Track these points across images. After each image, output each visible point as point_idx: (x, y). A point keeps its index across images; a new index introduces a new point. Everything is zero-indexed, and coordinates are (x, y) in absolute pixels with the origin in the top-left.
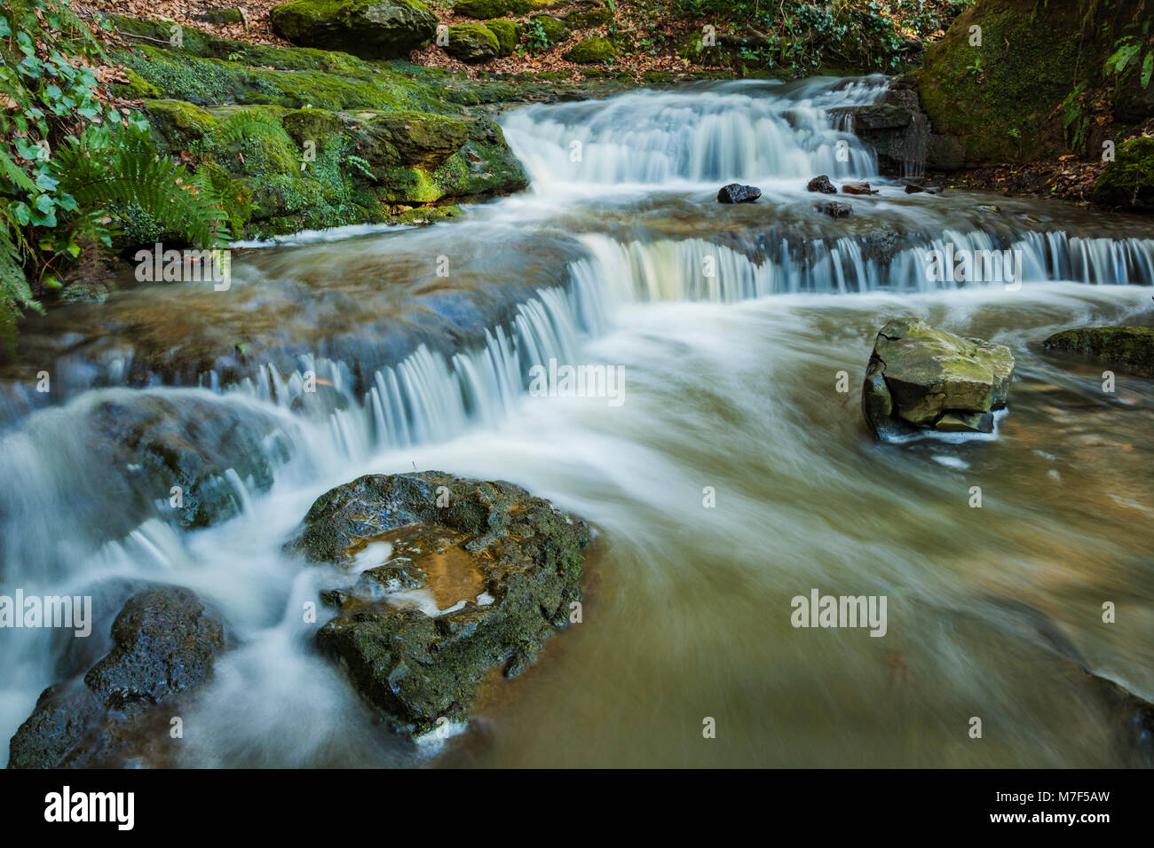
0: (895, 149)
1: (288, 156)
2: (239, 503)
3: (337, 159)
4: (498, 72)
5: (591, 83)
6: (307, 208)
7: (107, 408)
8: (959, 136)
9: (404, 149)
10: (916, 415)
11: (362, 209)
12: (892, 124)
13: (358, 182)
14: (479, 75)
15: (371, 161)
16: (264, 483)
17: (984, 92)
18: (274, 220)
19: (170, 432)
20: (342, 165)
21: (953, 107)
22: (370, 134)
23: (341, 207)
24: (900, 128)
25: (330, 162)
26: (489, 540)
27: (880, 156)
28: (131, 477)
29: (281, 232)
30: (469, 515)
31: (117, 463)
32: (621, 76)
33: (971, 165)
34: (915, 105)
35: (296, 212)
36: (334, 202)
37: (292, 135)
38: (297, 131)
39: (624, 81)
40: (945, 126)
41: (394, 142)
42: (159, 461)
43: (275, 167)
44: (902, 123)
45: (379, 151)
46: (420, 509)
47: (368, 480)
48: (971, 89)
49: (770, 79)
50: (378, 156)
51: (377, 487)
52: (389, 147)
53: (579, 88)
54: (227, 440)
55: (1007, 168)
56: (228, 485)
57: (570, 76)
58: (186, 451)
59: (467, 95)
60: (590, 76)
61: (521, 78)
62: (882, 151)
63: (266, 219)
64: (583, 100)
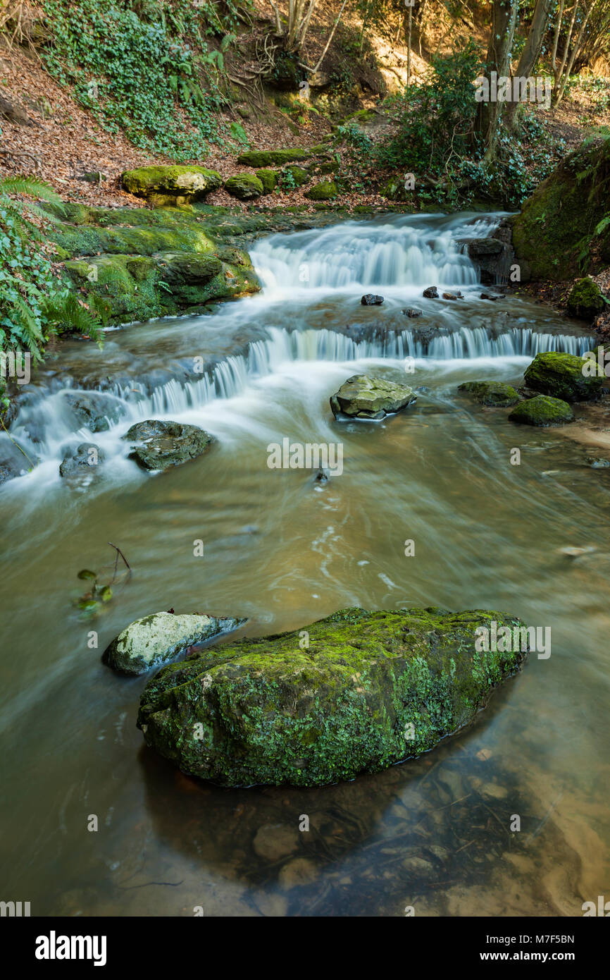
0: (492, 268)
1: (128, 283)
2: (108, 426)
3: (152, 283)
4: (261, 207)
5: (319, 215)
6: (137, 310)
7: (67, 395)
8: (529, 261)
9: (187, 277)
10: (349, 411)
11: (165, 308)
12: (490, 252)
13: (163, 294)
14: (249, 209)
15: (170, 284)
16: (116, 422)
17: (545, 235)
18: (121, 316)
19: (87, 403)
20: (155, 286)
21: (527, 242)
22: (170, 269)
23: (154, 307)
24: (496, 254)
25: (149, 285)
26: (181, 438)
27: (482, 271)
28: (76, 416)
29: (124, 322)
30: (177, 432)
31: (73, 412)
32: (339, 209)
33: (533, 279)
34: (508, 240)
35: (132, 312)
36: (150, 305)
37: (131, 272)
38: (133, 271)
39: (339, 214)
40: (522, 255)
41: (182, 273)
42: (85, 412)
43: (123, 291)
44: (497, 251)
45: (174, 278)
46: (163, 430)
47: (148, 422)
48: (538, 232)
49: (437, 212)
50: (173, 280)
51: (151, 424)
52: (179, 276)
53: (310, 218)
54: (104, 407)
55: (549, 283)
56: (105, 420)
57: (306, 209)
58: (92, 409)
59: (235, 228)
60: (319, 209)
61: (274, 211)
62: (484, 269)
63: (118, 316)
64: (310, 228)
